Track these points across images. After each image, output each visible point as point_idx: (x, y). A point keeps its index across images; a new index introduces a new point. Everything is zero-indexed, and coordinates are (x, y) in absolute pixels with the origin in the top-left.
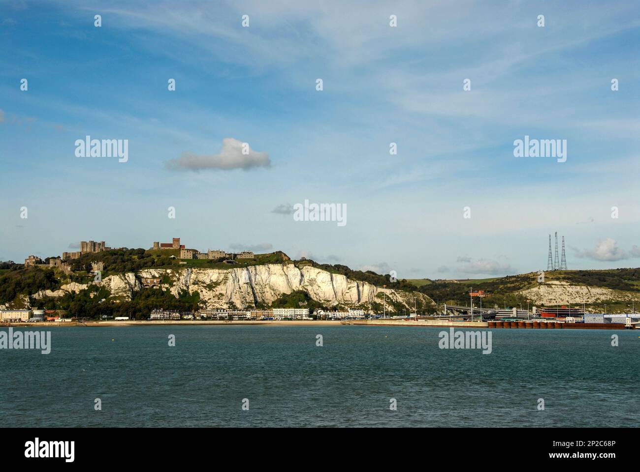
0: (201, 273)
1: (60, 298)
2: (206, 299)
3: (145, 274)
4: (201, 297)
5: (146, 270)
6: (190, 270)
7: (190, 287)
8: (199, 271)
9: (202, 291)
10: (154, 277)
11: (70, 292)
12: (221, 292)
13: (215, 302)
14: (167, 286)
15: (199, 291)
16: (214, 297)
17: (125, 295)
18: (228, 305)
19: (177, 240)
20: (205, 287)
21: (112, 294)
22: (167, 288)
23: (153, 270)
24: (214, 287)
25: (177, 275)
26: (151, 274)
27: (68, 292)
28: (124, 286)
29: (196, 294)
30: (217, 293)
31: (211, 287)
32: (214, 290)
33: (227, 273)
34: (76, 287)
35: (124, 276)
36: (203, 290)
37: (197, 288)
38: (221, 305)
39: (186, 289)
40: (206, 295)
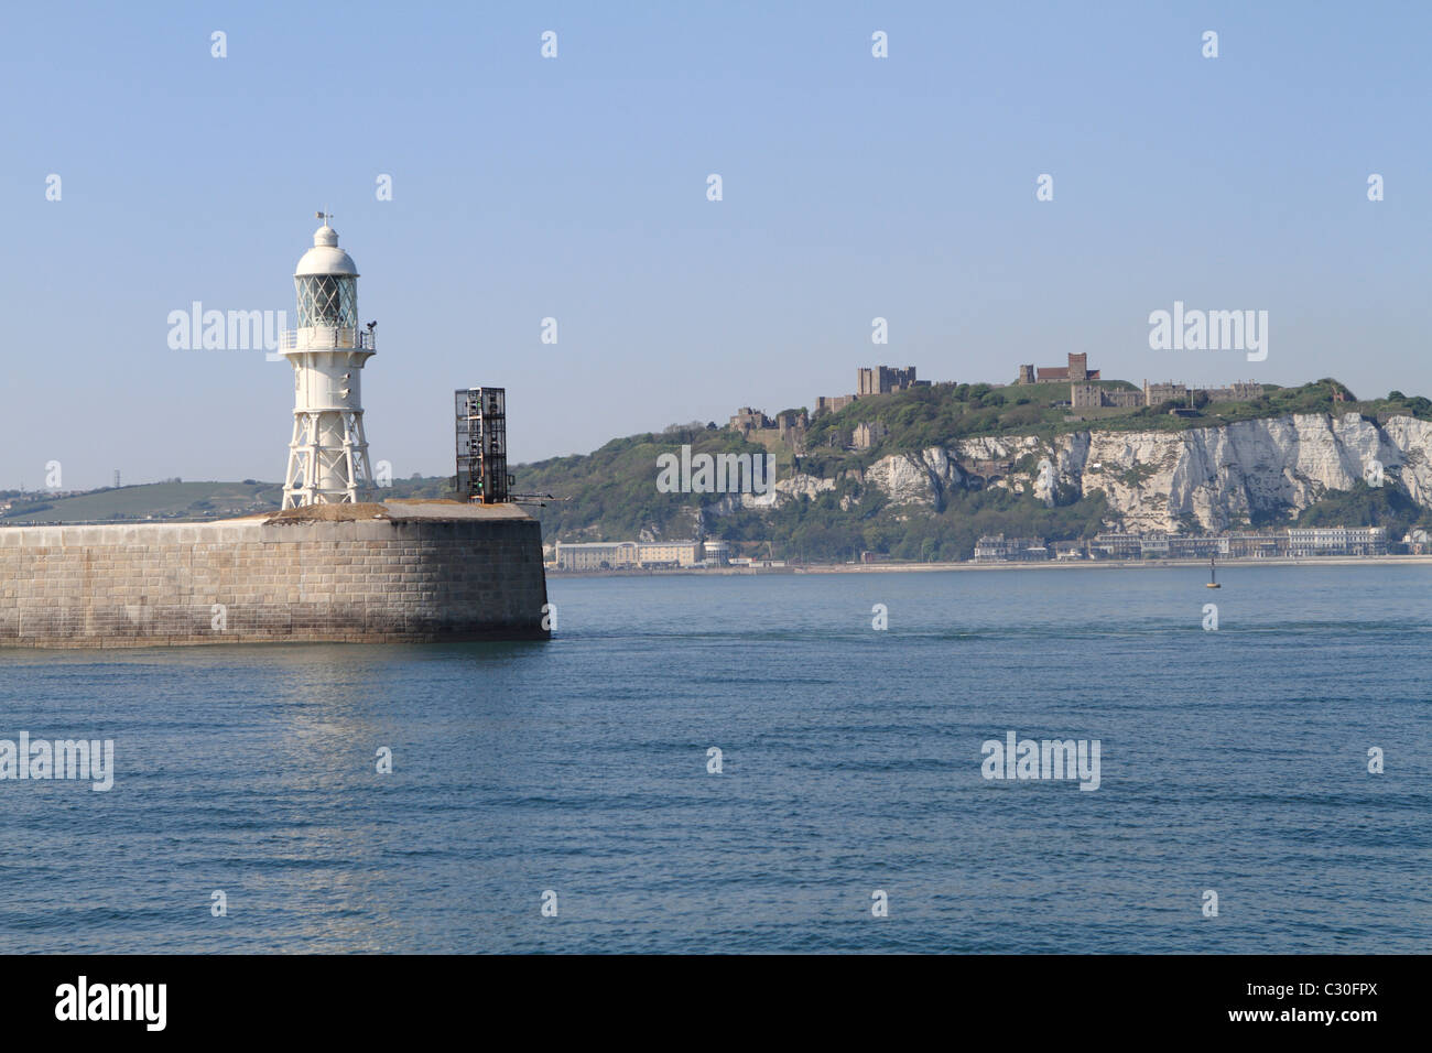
0: (1111, 443)
1: (773, 513)
2: (1124, 509)
3: (973, 449)
4: (1112, 503)
5: (976, 441)
7: (1083, 478)
8: (1104, 439)
9: (1112, 490)
10: (995, 456)
11: (796, 497)
12: (1161, 490)
13: (1146, 516)
14: (1024, 477)
15: (1105, 489)
16: (1142, 503)
17: (921, 502)
18: (1178, 522)
19: (1078, 359)
20: (1121, 480)
21: (890, 502)
22: (1025, 483)
23: (992, 439)
24: (1144, 479)
25: (1051, 450)
26: (988, 450)
27: (791, 497)
28: (920, 480)
29: (1099, 496)
30: (1151, 493)
31: (1136, 475)
32: (1143, 484)
33: (1176, 442)
34: (810, 486)
35: (920, 455)
36: (1114, 486)
37: (1101, 481)
38: (1161, 523)
39: (1074, 485)
40: (1123, 496)
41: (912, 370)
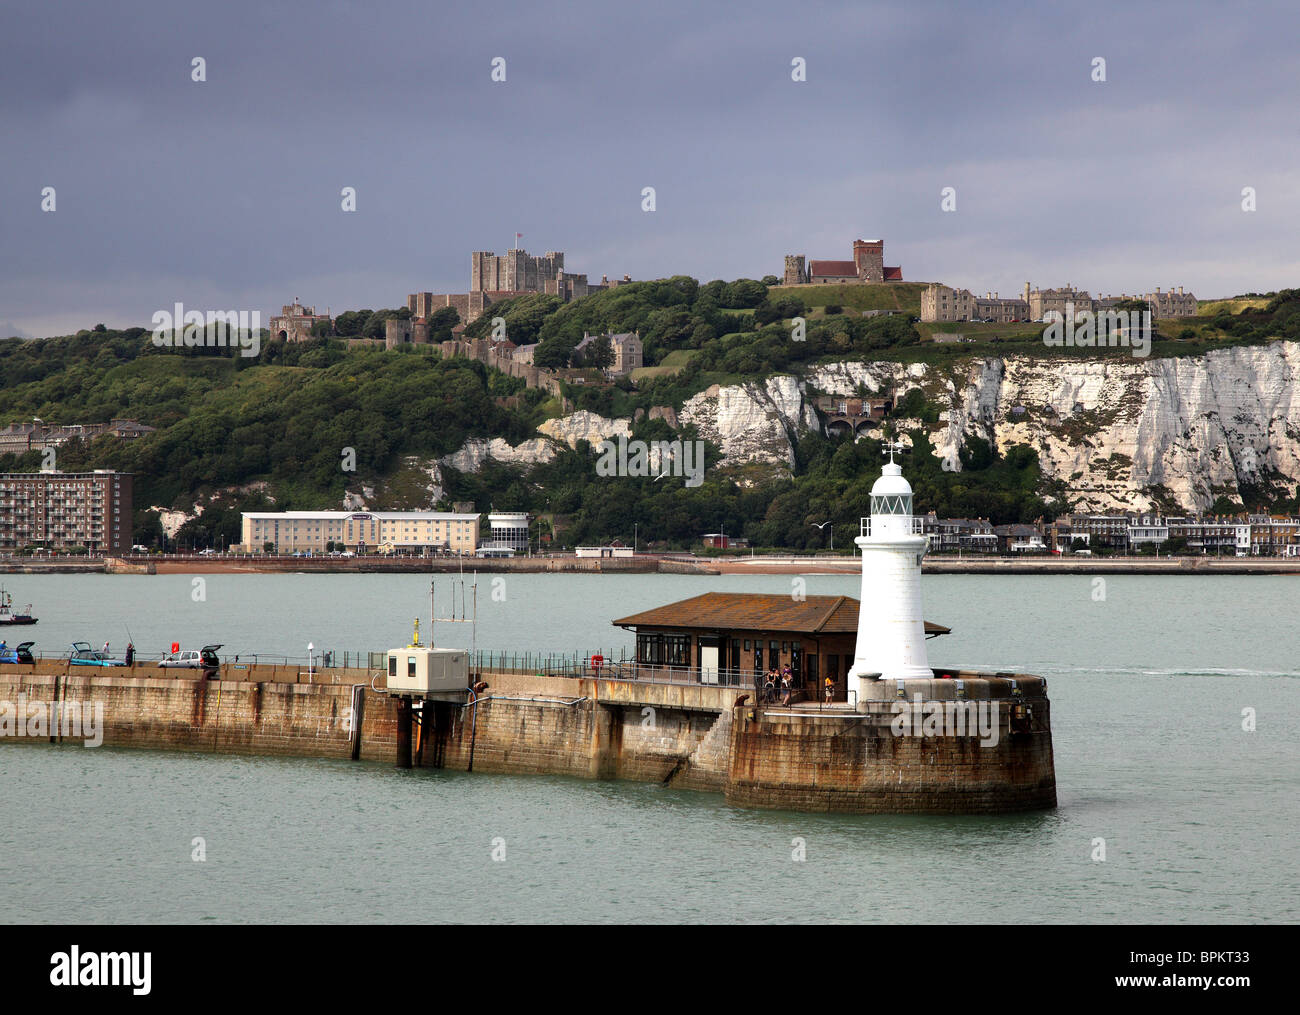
0: (1039, 376)
1: (541, 471)
2: (1065, 477)
3: (829, 381)
4: (1046, 467)
5: (833, 367)
6: (995, 365)
7: (998, 430)
8: (1027, 369)
9: (1046, 447)
10: (863, 392)
11: (573, 447)
12: (1122, 450)
13: (1100, 489)
14: (913, 424)
15: (1036, 445)
16: (1092, 468)
17: (772, 460)
18: (1149, 499)
19: (870, 251)
20: (1059, 433)
21: (723, 457)
22: (913, 434)
23: (858, 365)
24: (1092, 432)
25: (950, 385)
26: (852, 382)
27: (566, 445)
28: (766, 424)
29: (1024, 458)
30: (1105, 453)
31: (1081, 427)
32: (1093, 440)
33: (1139, 377)
34: (593, 429)
35: (763, 387)
36: (1049, 441)
37: (1026, 433)
38: (1123, 500)
39: (986, 437)
40: (1061, 458)
41: (559, 257)
